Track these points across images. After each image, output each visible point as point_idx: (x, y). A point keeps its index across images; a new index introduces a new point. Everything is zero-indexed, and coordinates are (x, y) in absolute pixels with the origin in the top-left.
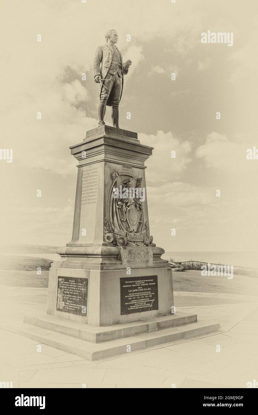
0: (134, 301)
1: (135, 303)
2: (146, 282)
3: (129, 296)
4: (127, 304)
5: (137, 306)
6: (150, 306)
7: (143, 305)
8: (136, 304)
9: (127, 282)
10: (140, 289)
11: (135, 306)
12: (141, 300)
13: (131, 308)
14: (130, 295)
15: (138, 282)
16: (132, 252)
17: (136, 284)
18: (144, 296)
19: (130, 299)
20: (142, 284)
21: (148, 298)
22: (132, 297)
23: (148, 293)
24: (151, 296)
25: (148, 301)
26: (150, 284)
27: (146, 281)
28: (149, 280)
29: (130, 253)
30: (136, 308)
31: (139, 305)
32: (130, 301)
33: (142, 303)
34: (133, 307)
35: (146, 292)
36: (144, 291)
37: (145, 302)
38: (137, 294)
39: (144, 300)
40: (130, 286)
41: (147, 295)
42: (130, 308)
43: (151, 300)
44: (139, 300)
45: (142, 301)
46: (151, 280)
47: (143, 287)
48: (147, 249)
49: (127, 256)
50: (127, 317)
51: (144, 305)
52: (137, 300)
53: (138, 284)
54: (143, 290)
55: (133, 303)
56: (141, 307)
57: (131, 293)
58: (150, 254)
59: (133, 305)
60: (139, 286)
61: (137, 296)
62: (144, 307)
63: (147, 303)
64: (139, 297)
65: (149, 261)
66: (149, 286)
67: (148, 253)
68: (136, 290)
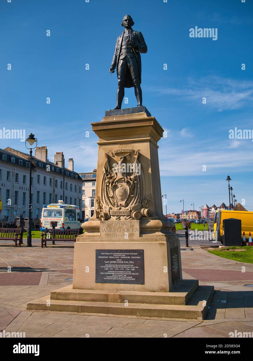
0: (111, 272)
1: (113, 273)
2: (126, 255)
3: (105, 267)
4: (103, 273)
5: (114, 277)
6: (132, 279)
7: (122, 277)
8: (114, 275)
9: (103, 254)
10: (119, 261)
11: (112, 277)
12: (120, 272)
13: (108, 278)
14: (107, 266)
15: (117, 254)
16: (112, 226)
17: (115, 256)
18: (125, 269)
19: (107, 269)
20: (121, 256)
21: (129, 271)
22: (109, 268)
23: (130, 266)
24: (133, 269)
25: (129, 274)
26: (133, 257)
27: (128, 254)
28: (131, 254)
29: (109, 226)
30: (114, 279)
31: (117, 276)
32: (107, 271)
33: (121, 275)
34: (110, 277)
35: (127, 265)
36: (125, 264)
37: (125, 275)
38: (116, 266)
39: (123, 273)
40: (107, 257)
41: (127, 268)
42: (106, 278)
43: (133, 274)
44: (118, 272)
45: (122, 273)
46: (134, 254)
47: (123, 260)
48: (131, 223)
49: (106, 229)
50: (103, 286)
51: (125, 277)
52: (115, 272)
53: (116, 256)
54: (123, 262)
55: (110, 273)
56: (120, 279)
57: (108, 264)
58: (135, 228)
59: (111, 275)
60: (118, 259)
61: (116, 268)
62: (124, 279)
63: (127, 276)
64: (118, 269)
65: (134, 235)
66: (131, 260)
67: (132, 226)
68: (114, 262)
